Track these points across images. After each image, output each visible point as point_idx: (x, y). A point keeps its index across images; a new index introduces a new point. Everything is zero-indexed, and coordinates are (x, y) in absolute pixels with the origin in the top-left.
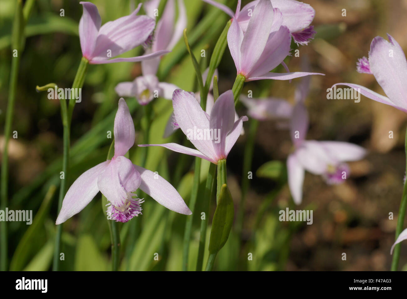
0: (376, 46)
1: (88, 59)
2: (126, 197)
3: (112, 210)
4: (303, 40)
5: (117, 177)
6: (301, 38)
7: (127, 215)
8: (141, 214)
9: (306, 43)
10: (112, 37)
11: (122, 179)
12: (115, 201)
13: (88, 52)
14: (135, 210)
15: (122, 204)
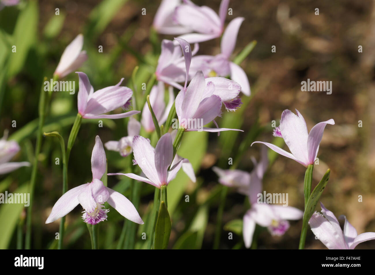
0: (285, 117)
1: (81, 115)
2: (96, 206)
3: (86, 215)
4: (232, 108)
5: (91, 192)
6: (231, 107)
7: (96, 220)
8: (107, 220)
9: (234, 110)
10: (100, 101)
11: (94, 193)
12: (88, 209)
13: (82, 110)
14: (103, 217)
15: (93, 211)
